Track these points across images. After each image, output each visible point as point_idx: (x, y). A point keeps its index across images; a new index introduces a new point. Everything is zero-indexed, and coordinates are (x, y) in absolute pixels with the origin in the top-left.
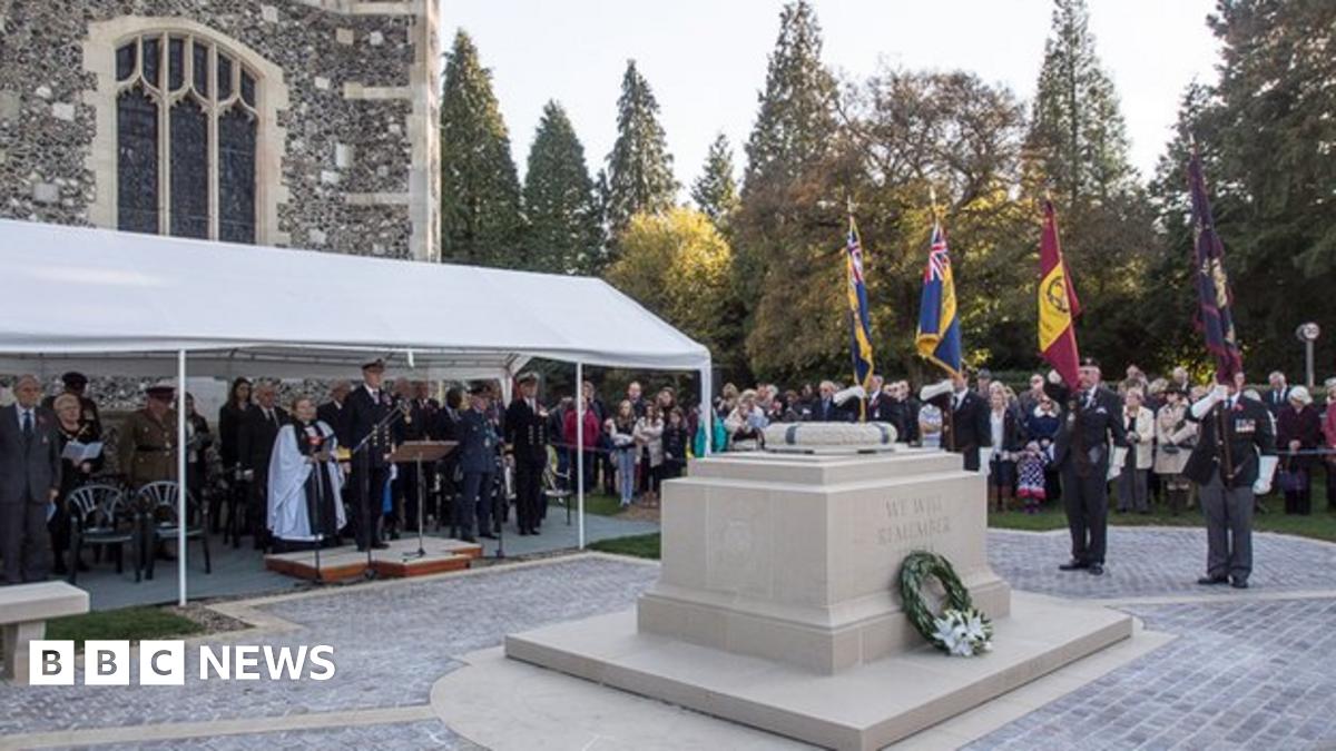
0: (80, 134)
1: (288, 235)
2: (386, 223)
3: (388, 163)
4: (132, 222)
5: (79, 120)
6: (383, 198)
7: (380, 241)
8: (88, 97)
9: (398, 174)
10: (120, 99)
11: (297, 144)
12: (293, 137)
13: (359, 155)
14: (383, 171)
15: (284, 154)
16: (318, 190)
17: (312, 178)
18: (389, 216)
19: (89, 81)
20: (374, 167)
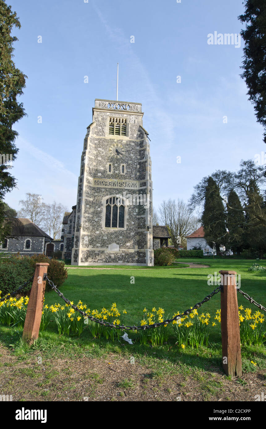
0: (101, 212)
1: (128, 223)
2: (142, 220)
3: (143, 211)
4: (107, 223)
5: (101, 210)
6: (142, 216)
7: (142, 223)
8: (102, 207)
9: (144, 212)
10: (106, 207)
11: (130, 209)
12: (129, 208)
13: (139, 210)
14: (142, 212)
15: (128, 211)
16: (133, 216)
17: (132, 214)
18: (143, 219)
19: (102, 205)
20: (141, 211)
